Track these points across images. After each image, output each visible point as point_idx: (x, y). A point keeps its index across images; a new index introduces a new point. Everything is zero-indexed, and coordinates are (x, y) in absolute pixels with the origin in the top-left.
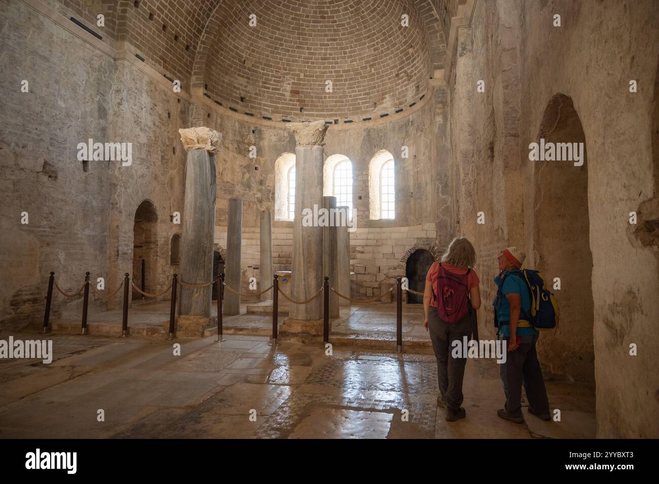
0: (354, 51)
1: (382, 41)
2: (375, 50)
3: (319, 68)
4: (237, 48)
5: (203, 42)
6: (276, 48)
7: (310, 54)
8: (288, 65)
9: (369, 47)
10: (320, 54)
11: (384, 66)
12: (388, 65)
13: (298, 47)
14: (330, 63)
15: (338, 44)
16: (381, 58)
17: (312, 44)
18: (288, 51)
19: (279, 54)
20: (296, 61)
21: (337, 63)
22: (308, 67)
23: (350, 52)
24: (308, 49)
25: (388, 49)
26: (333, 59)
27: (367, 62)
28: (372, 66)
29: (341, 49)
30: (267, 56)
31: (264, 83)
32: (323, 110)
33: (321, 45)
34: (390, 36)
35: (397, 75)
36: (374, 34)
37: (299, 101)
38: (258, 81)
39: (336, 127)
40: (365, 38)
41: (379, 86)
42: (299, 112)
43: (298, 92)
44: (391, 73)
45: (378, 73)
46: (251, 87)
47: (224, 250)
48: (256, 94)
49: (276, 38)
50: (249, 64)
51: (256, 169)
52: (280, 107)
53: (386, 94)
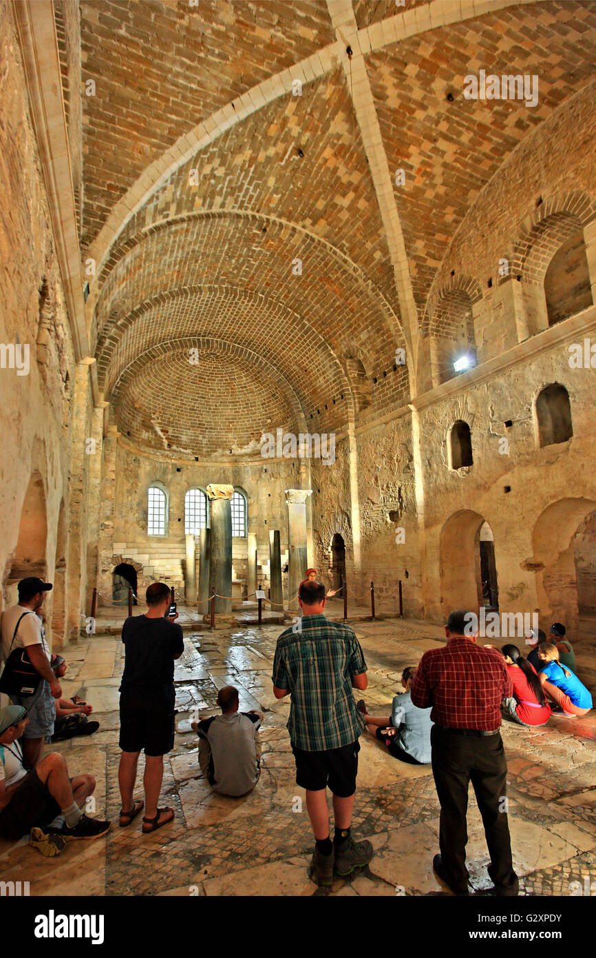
0: (218, 409)
1: (244, 408)
2: (236, 412)
3: (187, 415)
4: (133, 392)
5: (116, 387)
6: (158, 396)
7: (181, 404)
8: (162, 409)
9: (231, 409)
10: (189, 405)
11: (241, 425)
12: (246, 425)
13: (174, 398)
14: (196, 413)
15: (206, 402)
16: (240, 418)
17: (185, 397)
20: (169, 407)
22: (178, 413)
23: (214, 409)
24: (181, 400)
25: (248, 414)
28: (231, 422)
29: (207, 405)
31: (143, 421)
32: (186, 449)
33: (192, 399)
34: (252, 407)
35: (252, 434)
36: (238, 402)
37: (166, 438)
38: (139, 419)
39: (197, 463)
40: (229, 402)
41: (235, 438)
42: (166, 448)
43: (167, 432)
44: (247, 431)
45: (235, 429)
46: (134, 424)
47: (139, 564)
48: (137, 430)
49: (160, 389)
50: (137, 406)
51: (135, 492)
52: (153, 442)
53: (241, 445)
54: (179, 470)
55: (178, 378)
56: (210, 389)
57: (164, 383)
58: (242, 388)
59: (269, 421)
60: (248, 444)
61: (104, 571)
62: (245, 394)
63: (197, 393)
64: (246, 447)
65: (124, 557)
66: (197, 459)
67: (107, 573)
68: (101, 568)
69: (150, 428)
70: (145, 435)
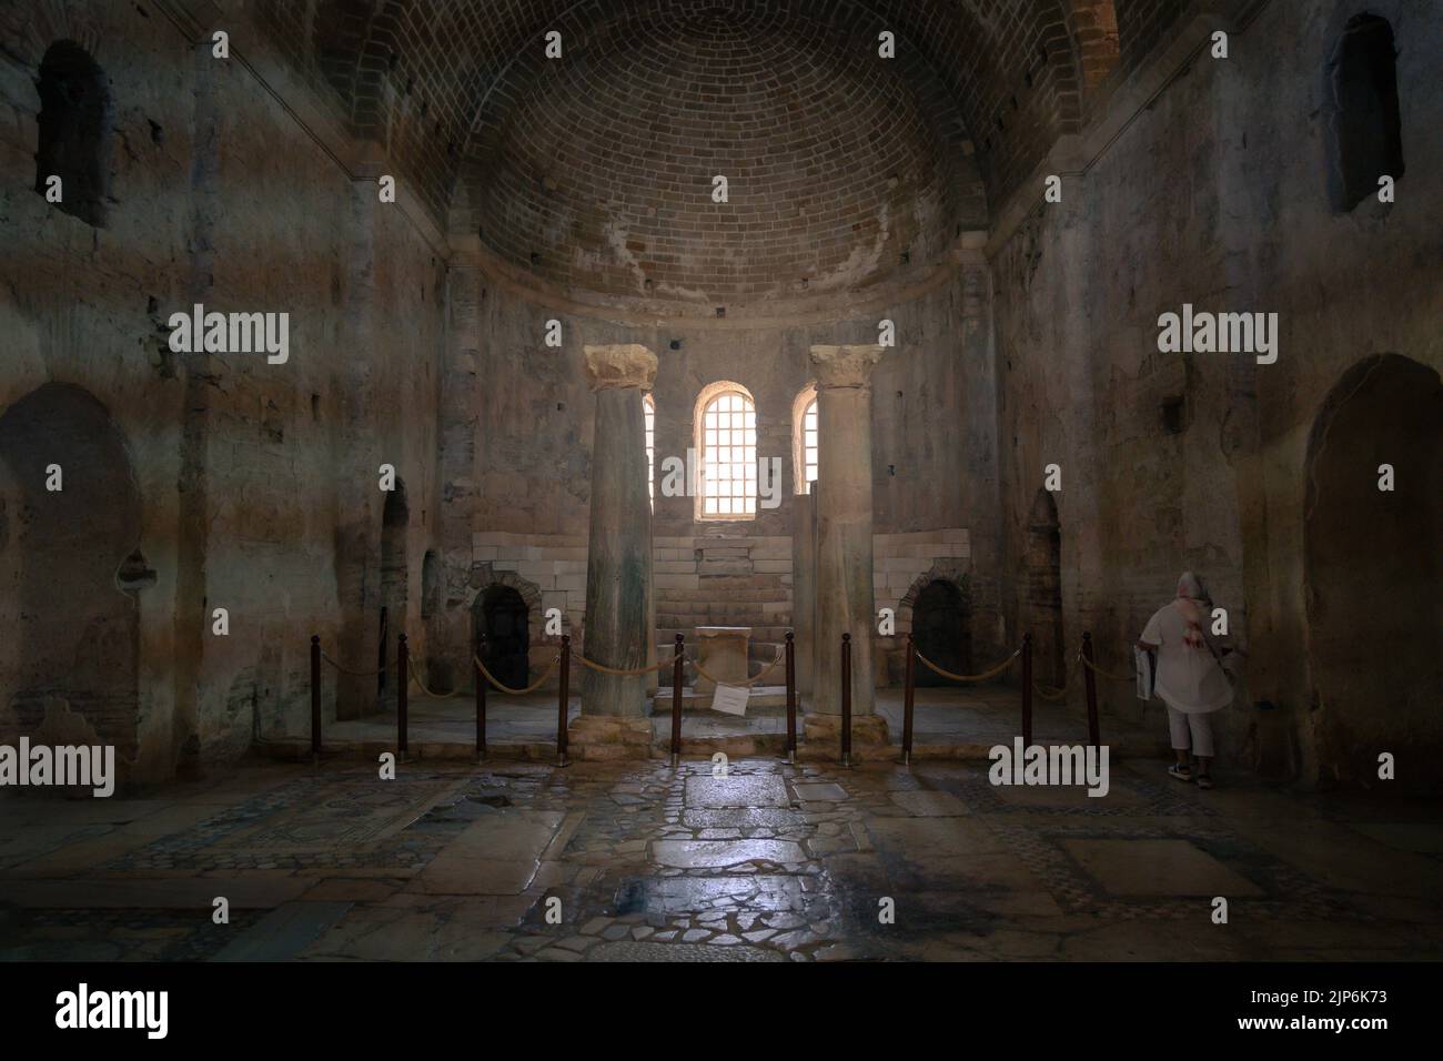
0: (765, 171)
1: (829, 157)
2: (811, 172)
3: (689, 199)
4: (533, 150)
5: (475, 137)
6: (606, 154)
7: (671, 168)
8: (625, 189)
9: (799, 166)
10: (691, 170)
11: (827, 207)
12: (838, 204)
13: (649, 155)
16: (823, 189)
17: (678, 149)
19: (610, 165)
20: (642, 182)
22: (666, 196)
23: (756, 172)
24: (669, 158)
25: (840, 173)
27: (790, 195)
28: (802, 204)
29: (737, 164)
30: (587, 168)
31: (576, 225)
32: (693, 288)
33: (697, 152)
34: (847, 150)
35: (856, 228)
36: (814, 141)
37: (642, 265)
38: (564, 220)
39: (721, 324)
40: (792, 148)
41: (814, 246)
42: (642, 290)
43: (642, 247)
44: (843, 222)
45: (813, 220)
46: (552, 234)
47: (530, 584)
48: (559, 247)
49: (608, 134)
50: (551, 185)
51: (560, 407)
52: (606, 277)
53: (830, 263)
54: (675, 345)
55: (648, 97)
56: (739, 118)
57: (615, 116)
58: (815, 99)
59: (893, 183)
60: (846, 258)
61: (452, 603)
62: (826, 117)
63: (708, 135)
64: (841, 266)
65: (498, 567)
66: (721, 312)
67: (459, 608)
68: (445, 597)
69: (596, 242)
70: (584, 260)
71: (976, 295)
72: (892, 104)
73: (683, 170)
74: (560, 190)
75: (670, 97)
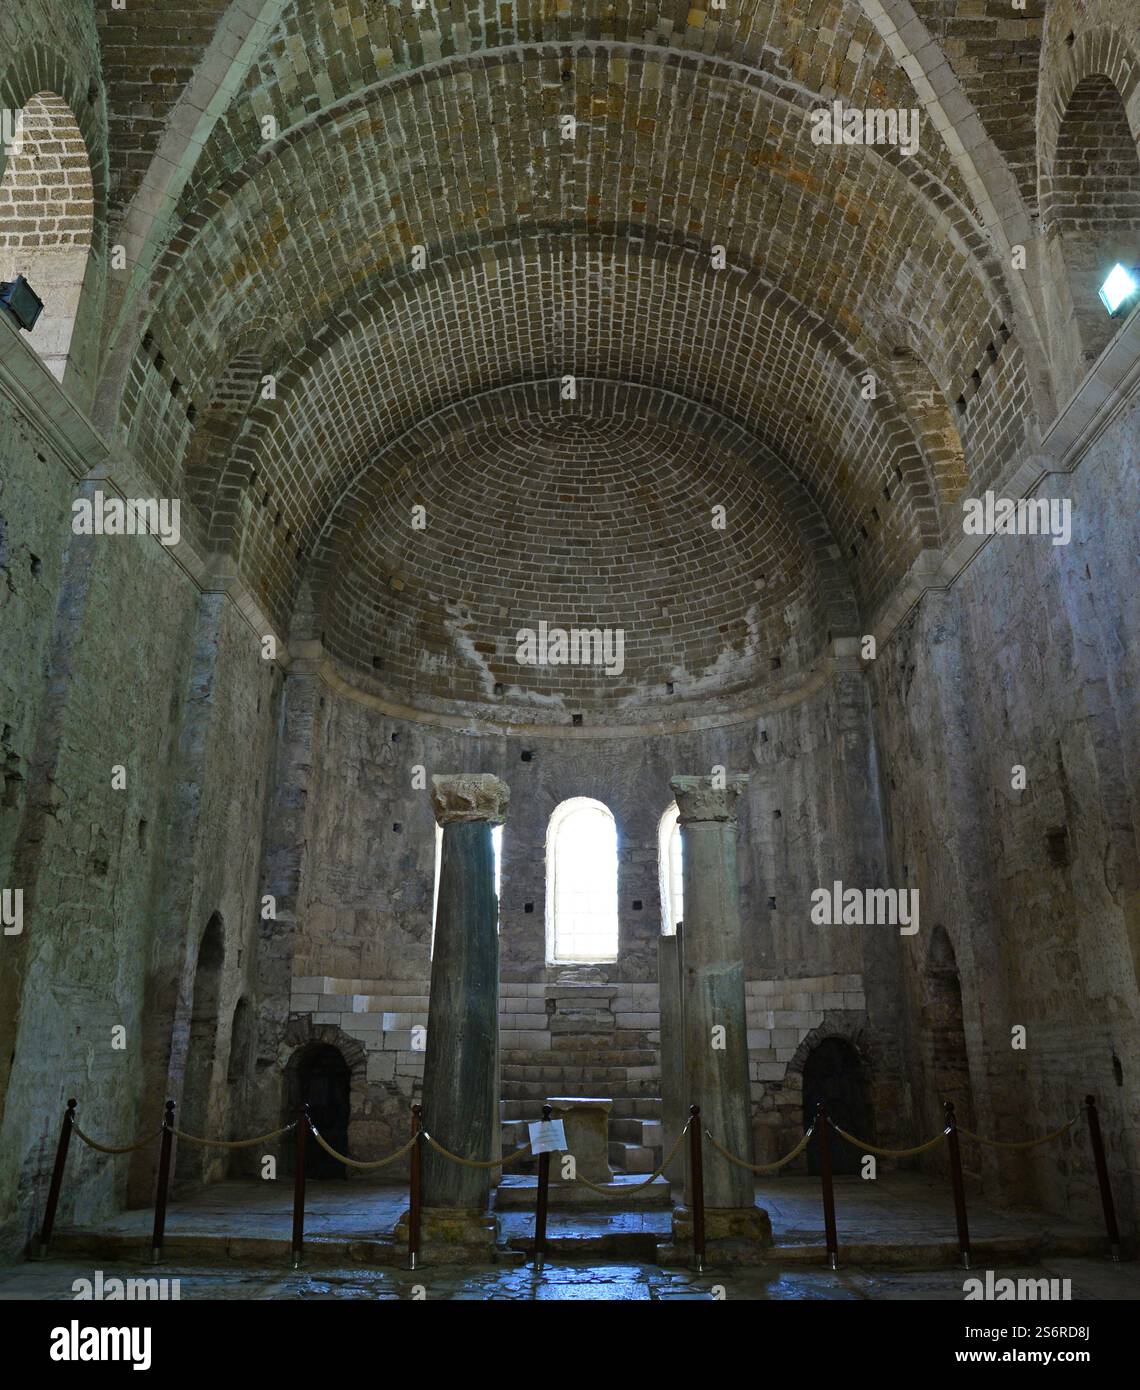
0: (625, 570)
1: (691, 556)
2: (674, 571)
3: (543, 598)
4: (381, 551)
6: (457, 553)
7: (526, 567)
8: (475, 588)
9: (659, 565)
10: (547, 569)
11: (692, 607)
12: (703, 604)
13: (502, 553)
14: (569, 590)
15: (590, 553)
16: (686, 589)
17: (533, 548)
18: (480, 558)
19: (461, 564)
20: (494, 581)
21: (584, 590)
22: (520, 594)
23: (615, 571)
24: (524, 557)
25: (704, 573)
26: (577, 581)
27: (651, 595)
28: (663, 603)
29: (596, 562)
30: (436, 567)
31: (422, 626)
32: (547, 693)
33: (553, 551)
34: (711, 549)
35: (723, 629)
36: (675, 541)
37: (492, 668)
38: (410, 621)
39: (578, 733)
40: (652, 546)
41: (679, 648)
42: (491, 696)
43: (493, 649)
44: (709, 623)
45: (678, 620)
46: (395, 635)
47: (355, 1042)
48: (403, 650)
49: (461, 533)
50: (398, 585)
51: (396, 828)
52: (452, 682)
53: (696, 667)
54: (527, 756)
55: (503, 497)
56: (597, 517)
57: (469, 516)
58: (675, 499)
59: (759, 584)
60: (714, 661)
61: (263, 1063)
62: (687, 516)
63: (564, 533)
64: (709, 670)
65: (318, 1020)
66: (578, 720)
67: (271, 1069)
68: (254, 1056)
69: (442, 643)
70: (429, 663)
71: (854, 705)
72: (755, 506)
73: (537, 568)
74: (407, 589)
75: (526, 497)
